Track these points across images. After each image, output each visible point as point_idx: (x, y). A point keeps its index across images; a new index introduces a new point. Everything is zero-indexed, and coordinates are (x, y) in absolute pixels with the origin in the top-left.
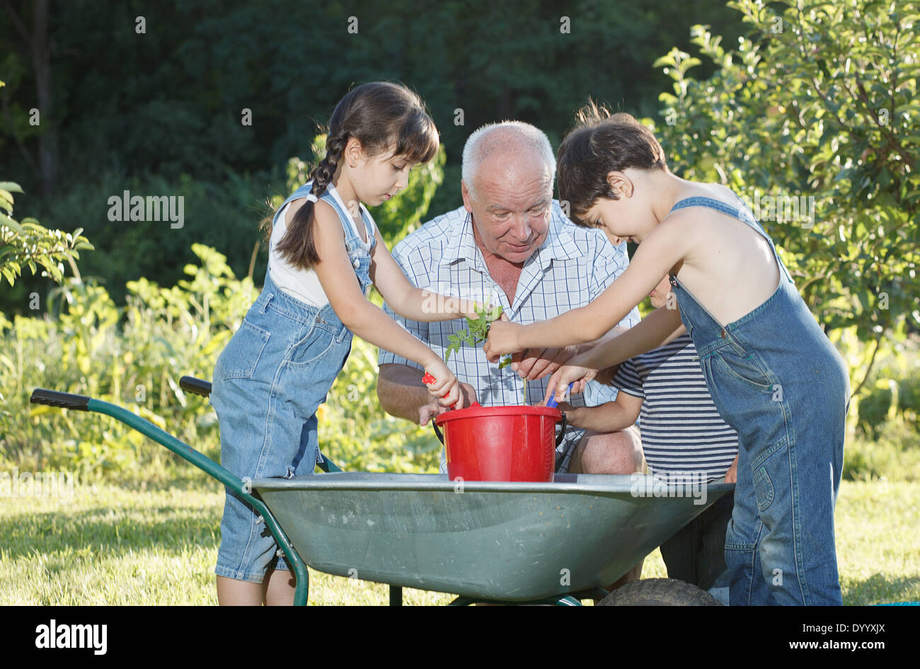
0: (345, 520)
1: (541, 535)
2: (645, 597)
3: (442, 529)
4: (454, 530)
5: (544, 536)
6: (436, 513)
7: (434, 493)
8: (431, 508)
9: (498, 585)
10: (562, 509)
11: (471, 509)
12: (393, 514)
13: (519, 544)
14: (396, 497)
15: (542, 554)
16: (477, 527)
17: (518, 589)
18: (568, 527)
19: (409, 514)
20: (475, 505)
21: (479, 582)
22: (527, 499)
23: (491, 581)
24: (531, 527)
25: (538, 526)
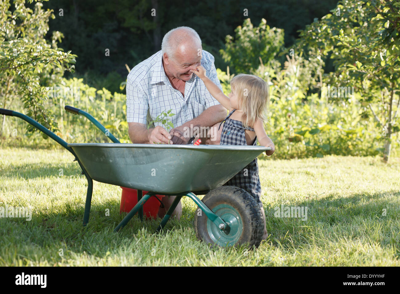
0: (102, 160)
1: (173, 166)
2: (222, 193)
3: (137, 164)
4: (141, 164)
5: (174, 167)
6: (134, 157)
7: (133, 149)
8: (132, 155)
9: (159, 187)
10: (179, 155)
11: (146, 155)
12: (118, 157)
13: (165, 170)
14: (119, 150)
15: (174, 174)
16: (149, 163)
17: (166, 189)
18: (183, 163)
19: (124, 157)
20: (148, 154)
21: (152, 186)
22: (166, 151)
23: (156, 185)
24: (169, 163)
25: (171, 162)
